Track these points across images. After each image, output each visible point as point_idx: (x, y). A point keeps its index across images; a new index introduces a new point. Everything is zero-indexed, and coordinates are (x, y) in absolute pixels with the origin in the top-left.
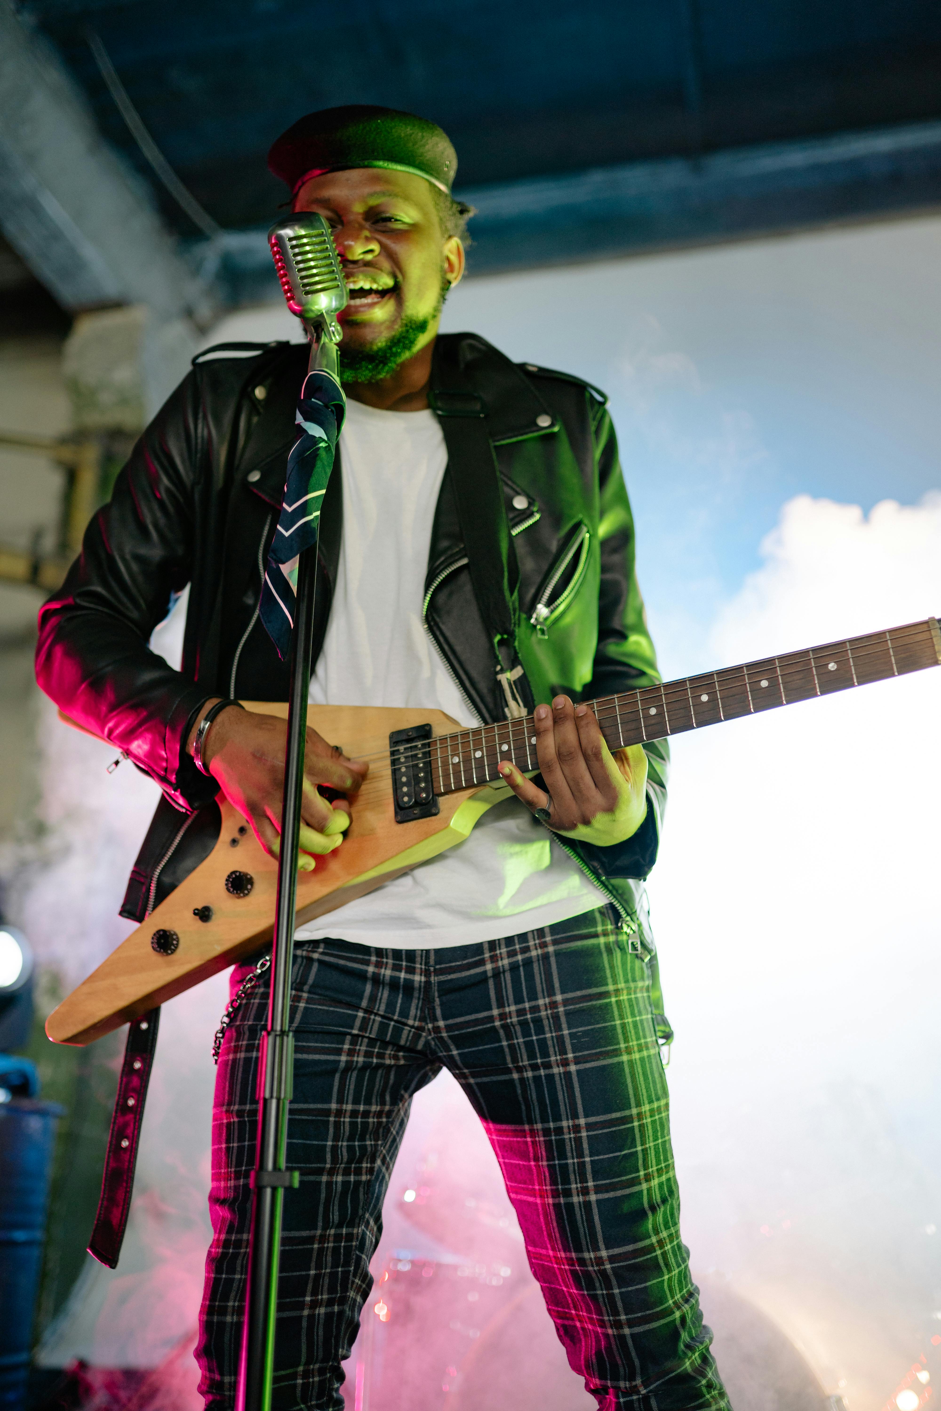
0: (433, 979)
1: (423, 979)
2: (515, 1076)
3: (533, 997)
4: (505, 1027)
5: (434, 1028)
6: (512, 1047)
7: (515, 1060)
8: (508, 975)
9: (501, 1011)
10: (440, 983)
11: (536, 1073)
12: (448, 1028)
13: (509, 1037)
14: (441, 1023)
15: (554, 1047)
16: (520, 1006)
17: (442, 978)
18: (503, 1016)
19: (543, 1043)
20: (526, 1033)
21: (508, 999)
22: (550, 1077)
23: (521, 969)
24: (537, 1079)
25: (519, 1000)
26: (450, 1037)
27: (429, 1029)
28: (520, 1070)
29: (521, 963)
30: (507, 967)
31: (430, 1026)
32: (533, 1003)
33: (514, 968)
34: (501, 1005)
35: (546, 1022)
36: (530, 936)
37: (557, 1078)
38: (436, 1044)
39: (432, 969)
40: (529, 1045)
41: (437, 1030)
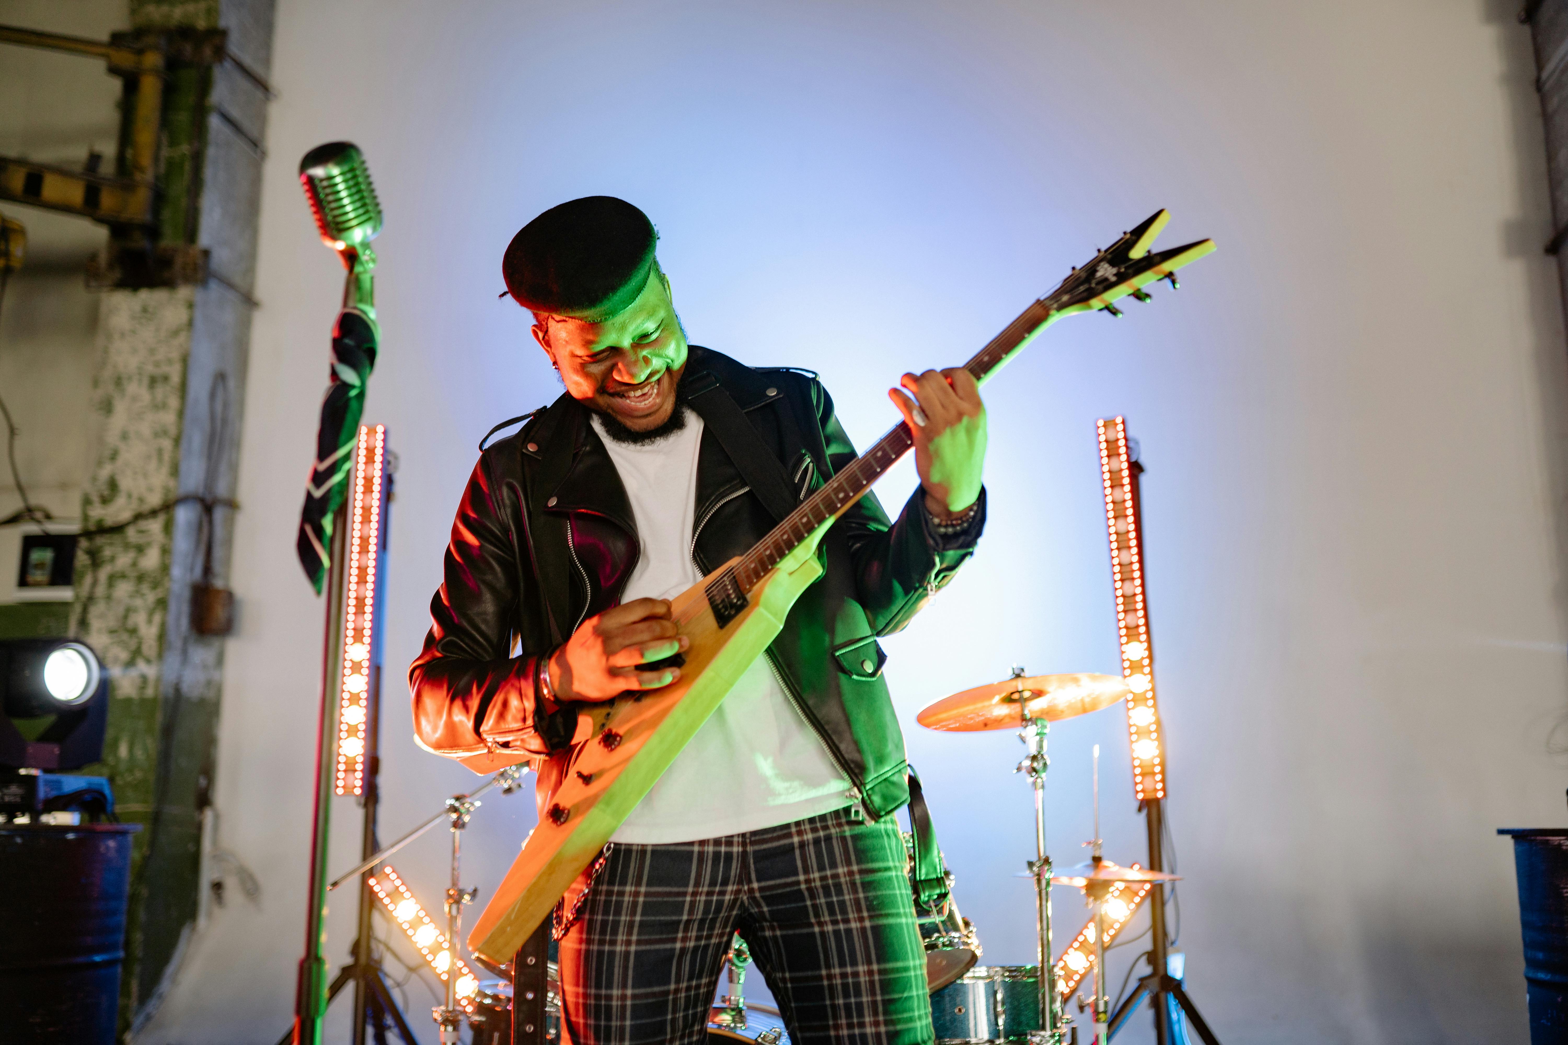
0: (749, 849)
1: (740, 849)
2: (817, 929)
3: (834, 865)
4: (810, 889)
5: (749, 889)
6: (815, 906)
7: (817, 915)
8: (811, 848)
9: (807, 877)
10: (755, 852)
11: (836, 927)
12: (761, 889)
13: (813, 897)
14: (755, 885)
15: (852, 907)
16: (823, 874)
17: (757, 848)
18: (808, 881)
19: (842, 904)
20: (827, 894)
21: (812, 868)
22: (849, 931)
23: (823, 844)
24: (837, 933)
25: (821, 868)
26: (762, 897)
27: (745, 891)
28: (821, 924)
29: (822, 838)
30: (811, 841)
31: (746, 888)
32: (834, 871)
33: (817, 841)
34: (806, 871)
35: (844, 887)
36: (829, 817)
37: (855, 932)
38: (749, 902)
39: (748, 841)
40: (830, 905)
41: (751, 891)
